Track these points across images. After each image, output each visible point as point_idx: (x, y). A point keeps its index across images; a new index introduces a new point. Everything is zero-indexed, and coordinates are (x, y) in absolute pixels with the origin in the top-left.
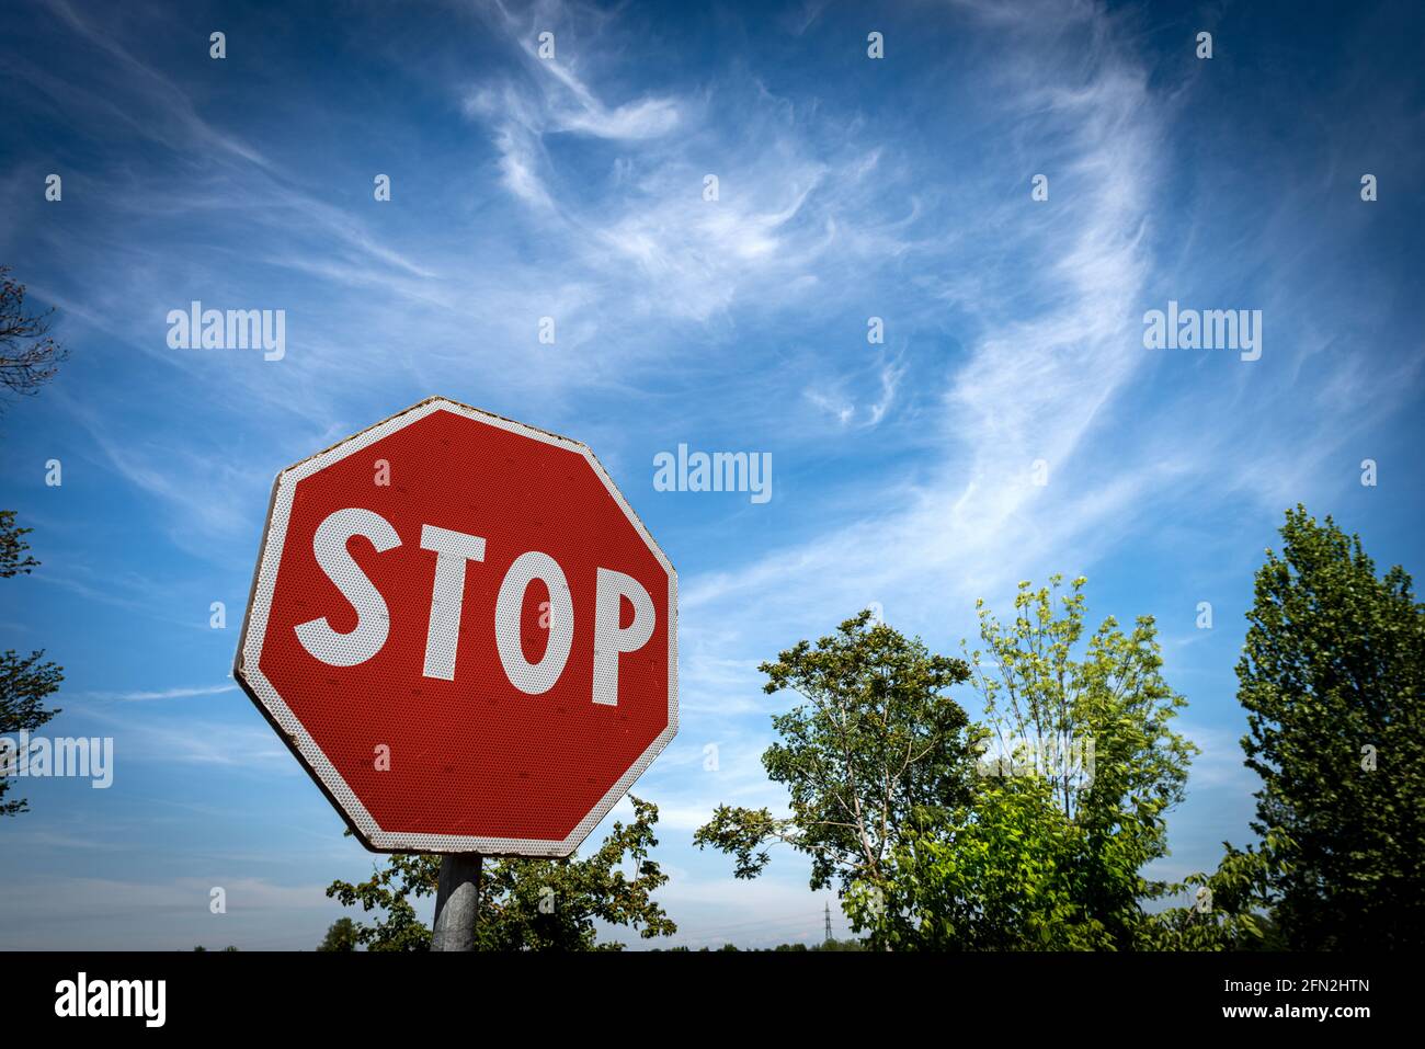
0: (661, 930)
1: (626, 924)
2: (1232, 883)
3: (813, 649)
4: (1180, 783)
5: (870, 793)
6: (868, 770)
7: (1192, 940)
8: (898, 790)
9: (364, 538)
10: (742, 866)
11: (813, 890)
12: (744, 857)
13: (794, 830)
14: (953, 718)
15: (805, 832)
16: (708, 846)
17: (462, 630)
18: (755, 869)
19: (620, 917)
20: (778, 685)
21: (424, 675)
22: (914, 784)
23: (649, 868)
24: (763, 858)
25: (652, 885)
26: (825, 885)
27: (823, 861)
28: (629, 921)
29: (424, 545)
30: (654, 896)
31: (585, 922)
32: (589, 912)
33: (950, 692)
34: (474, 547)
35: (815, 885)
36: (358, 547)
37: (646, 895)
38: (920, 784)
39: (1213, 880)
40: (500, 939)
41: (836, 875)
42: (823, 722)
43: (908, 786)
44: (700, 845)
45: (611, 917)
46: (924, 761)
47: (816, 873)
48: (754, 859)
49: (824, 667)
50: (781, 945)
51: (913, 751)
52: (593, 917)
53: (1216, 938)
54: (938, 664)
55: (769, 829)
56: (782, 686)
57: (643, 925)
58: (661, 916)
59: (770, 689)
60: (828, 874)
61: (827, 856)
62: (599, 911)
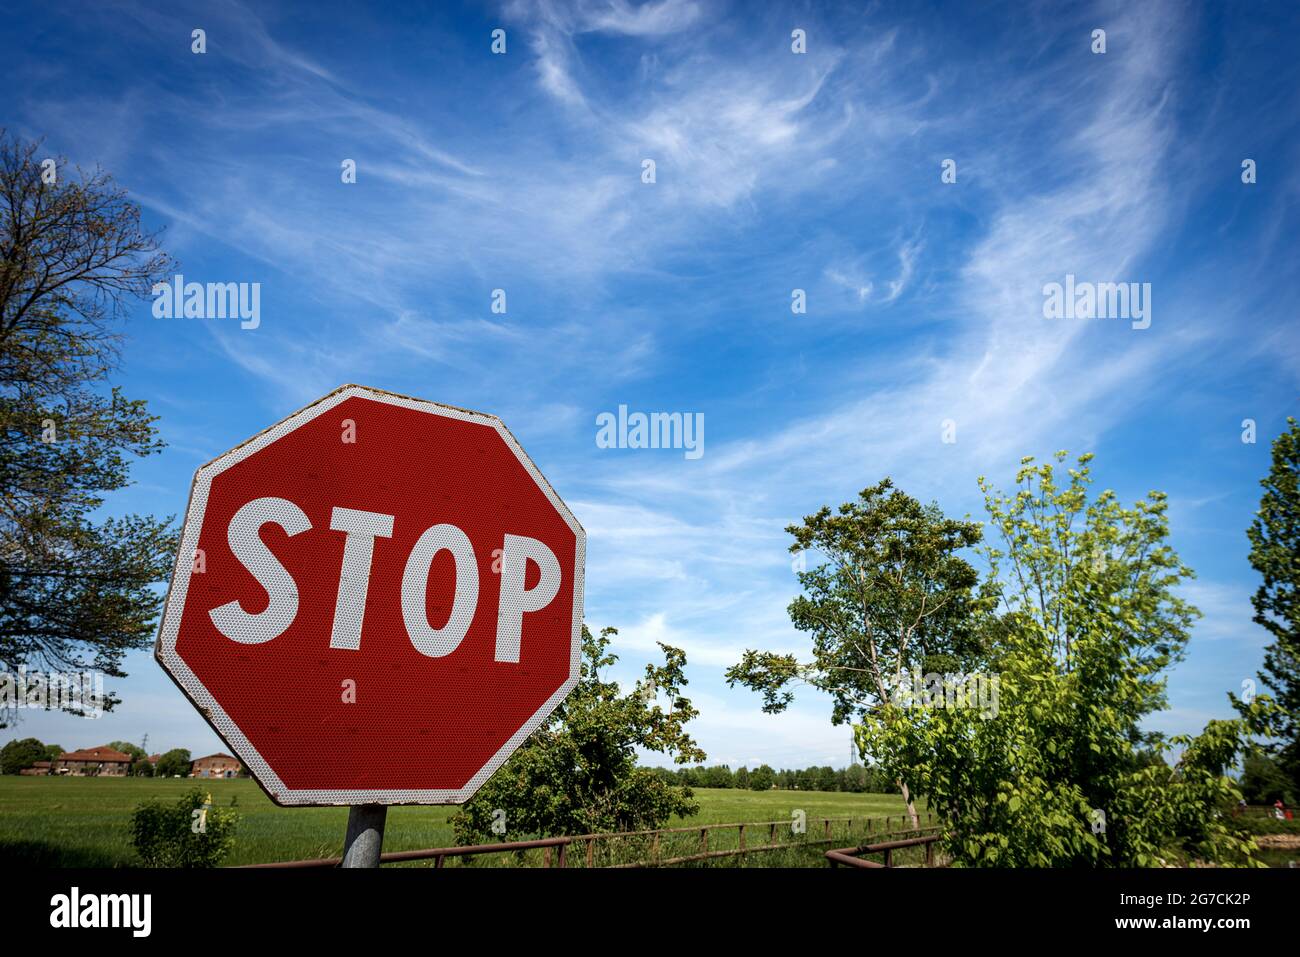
0: (692, 757)
1: (663, 751)
2: (1215, 746)
3: (835, 514)
4: (1181, 644)
5: (887, 641)
6: (885, 621)
7: (1174, 795)
8: (914, 639)
9: (276, 524)
10: (769, 703)
11: (835, 725)
12: (771, 696)
13: (816, 673)
14: (964, 578)
15: (827, 675)
16: (739, 684)
17: (369, 602)
18: (780, 706)
19: (657, 746)
20: (802, 546)
21: (331, 646)
22: (928, 635)
23: (682, 703)
24: (788, 697)
25: (685, 717)
26: (845, 721)
27: (843, 700)
28: (665, 748)
29: (334, 526)
30: (687, 728)
31: (627, 749)
32: (631, 740)
33: (962, 554)
34: (383, 525)
35: (837, 721)
36: (270, 533)
37: (679, 727)
38: (934, 635)
39: (1198, 741)
40: (555, 761)
41: (855, 713)
42: (845, 578)
43: (923, 637)
44: (731, 683)
45: (649, 746)
46: (938, 615)
47: (837, 710)
48: (779, 697)
49: (844, 530)
50: (810, 766)
51: (926, 606)
52: (634, 745)
53: (1198, 796)
54: (950, 528)
55: (795, 672)
56: (806, 547)
57: (677, 753)
58: (692, 746)
59: (795, 548)
60: (847, 712)
61: (846, 696)
62: (640, 740)
